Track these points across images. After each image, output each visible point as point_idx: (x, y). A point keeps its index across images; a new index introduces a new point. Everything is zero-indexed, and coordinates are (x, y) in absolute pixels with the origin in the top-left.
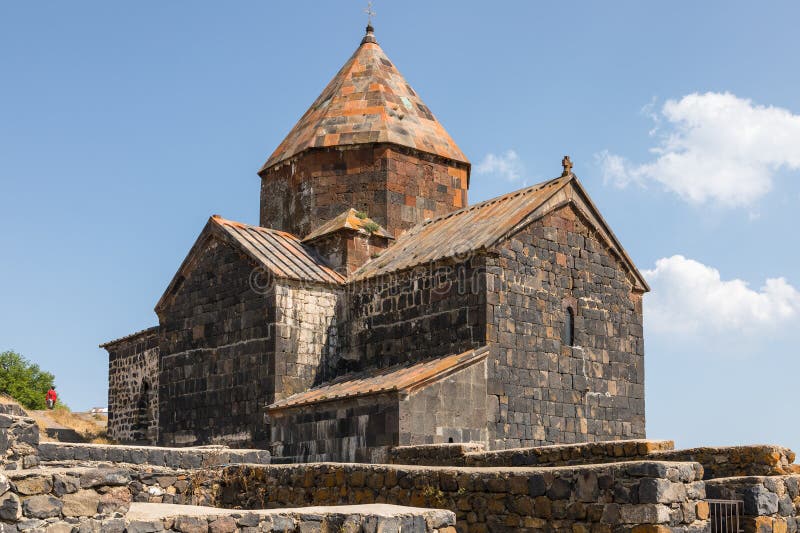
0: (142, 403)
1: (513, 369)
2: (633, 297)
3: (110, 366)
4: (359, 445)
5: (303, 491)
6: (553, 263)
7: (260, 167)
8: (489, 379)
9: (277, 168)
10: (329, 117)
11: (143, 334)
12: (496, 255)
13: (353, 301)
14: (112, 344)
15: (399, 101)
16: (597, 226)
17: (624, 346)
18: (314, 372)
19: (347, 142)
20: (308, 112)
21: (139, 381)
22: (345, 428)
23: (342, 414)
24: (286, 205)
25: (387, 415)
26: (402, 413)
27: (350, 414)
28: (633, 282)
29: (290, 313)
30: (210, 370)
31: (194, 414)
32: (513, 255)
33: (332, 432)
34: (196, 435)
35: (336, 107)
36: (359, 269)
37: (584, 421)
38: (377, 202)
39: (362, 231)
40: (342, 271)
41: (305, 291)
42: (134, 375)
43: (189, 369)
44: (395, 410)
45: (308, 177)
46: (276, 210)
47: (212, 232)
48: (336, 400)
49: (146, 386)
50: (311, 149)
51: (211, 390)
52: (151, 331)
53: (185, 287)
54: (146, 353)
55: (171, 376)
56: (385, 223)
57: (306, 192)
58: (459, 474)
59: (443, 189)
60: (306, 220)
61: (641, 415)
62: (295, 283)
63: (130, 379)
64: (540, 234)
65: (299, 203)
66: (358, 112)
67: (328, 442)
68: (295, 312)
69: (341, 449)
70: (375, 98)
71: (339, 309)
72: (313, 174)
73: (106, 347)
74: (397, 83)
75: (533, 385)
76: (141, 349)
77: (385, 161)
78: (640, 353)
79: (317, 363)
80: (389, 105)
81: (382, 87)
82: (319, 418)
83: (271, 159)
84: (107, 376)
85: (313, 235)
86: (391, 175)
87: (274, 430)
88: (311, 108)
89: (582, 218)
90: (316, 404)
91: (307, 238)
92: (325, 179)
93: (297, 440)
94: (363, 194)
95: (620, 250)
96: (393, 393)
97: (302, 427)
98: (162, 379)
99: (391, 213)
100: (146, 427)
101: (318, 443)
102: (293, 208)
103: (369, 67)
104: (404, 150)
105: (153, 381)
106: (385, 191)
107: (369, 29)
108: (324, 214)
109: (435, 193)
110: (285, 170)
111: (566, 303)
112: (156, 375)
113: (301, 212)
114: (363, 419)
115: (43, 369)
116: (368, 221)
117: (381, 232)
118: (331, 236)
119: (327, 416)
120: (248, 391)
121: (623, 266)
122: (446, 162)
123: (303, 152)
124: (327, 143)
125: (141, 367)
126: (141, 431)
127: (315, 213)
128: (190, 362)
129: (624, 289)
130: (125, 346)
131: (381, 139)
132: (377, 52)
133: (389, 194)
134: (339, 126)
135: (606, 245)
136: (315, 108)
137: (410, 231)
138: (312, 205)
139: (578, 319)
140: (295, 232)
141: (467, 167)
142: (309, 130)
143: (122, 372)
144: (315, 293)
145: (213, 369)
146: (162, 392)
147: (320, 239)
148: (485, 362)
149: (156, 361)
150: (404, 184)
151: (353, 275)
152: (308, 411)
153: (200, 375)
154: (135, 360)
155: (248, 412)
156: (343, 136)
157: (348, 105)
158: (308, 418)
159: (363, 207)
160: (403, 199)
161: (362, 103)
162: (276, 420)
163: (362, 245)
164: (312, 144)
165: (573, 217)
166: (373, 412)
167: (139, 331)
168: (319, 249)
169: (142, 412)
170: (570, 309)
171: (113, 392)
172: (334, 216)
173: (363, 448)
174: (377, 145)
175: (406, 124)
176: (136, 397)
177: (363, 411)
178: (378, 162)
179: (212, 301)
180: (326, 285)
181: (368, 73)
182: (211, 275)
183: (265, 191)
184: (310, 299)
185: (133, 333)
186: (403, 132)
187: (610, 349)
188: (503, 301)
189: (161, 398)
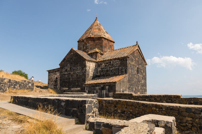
0: (56, 81)
1: (131, 78)
2: (145, 66)
3: (48, 74)
4: (106, 92)
5: (113, 105)
6: (136, 59)
7: (78, 40)
8: (128, 80)
9: (81, 41)
10: (91, 32)
11: (56, 69)
12: (129, 58)
13: (98, 64)
14: (49, 70)
15: (103, 31)
16: (141, 54)
17: (144, 74)
18: (92, 77)
19: (96, 37)
20: (86, 31)
21: (55, 77)
22: (103, 88)
23: (102, 86)
24: (83, 47)
25: (113, 87)
26: (116, 86)
27: (104, 86)
28: (145, 63)
29: (88, 66)
30: (71, 76)
31: (67, 84)
32: (131, 58)
33: (100, 89)
34: (68, 88)
35: (92, 31)
36: (99, 59)
37: (140, 87)
38: (101, 47)
39: (99, 52)
40: (96, 59)
41: (90, 63)
42: (54, 76)
43: (66, 76)
44: (115, 86)
45: (88, 42)
46: (81, 48)
47: (72, 51)
48: (101, 83)
49: (56, 78)
50: (89, 37)
51: (71, 80)
52: (58, 69)
53: (66, 61)
54: (57, 73)
55: (62, 77)
56: (102, 51)
57: (88, 45)
58: (162, 105)
59: (111, 46)
60: (88, 50)
61: (146, 86)
62: (89, 61)
63: (53, 77)
64: (134, 54)
65: (86, 47)
66: (97, 31)
67: (99, 91)
68: (89, 66)
69: (102, 92)
70: (99, 29)
71: (96, 66)
72: (89, 42)
73: (48, 71)
74: (102, 27)
75: (133, 81)
76: (56, 72)
77: (102, 40)
78: (146, 75)
79: (92, 76)
80: (102, 31)
81: (100, 28)
82: (96, 86)
83: (80, 39)
84: (48, 76)
85: (89, 53)
86: (103, 43)
87: (86, 88)
88: (87, 31)
89: (139, 52)
90: (96, 84)
91: (88, 53)
92: (91, 43)
93: (91, 90)
94: (98, 46)
95: (144, 58)
96: (115, 83)
97: (93, 88)
98: (60, 77)
99: (103, 50)
100: (56, 86)
101: (96, 91)
102: (85, 48)
103: (97, 24)
104: (105, 39)
105: (58, 77)
106: (102, 46)
107: (96, 18)
108: (91, 49)
109: (110, 47)
110: (83, 41)
111: (137, 66)
112: (59, 77)
113: (86, 48)
114: (107, 87)
115: (26, 73)
116: (100, 51)
117: (102, 53)
118: (93, 53)
119: (98, 86)
120: (80, 80)
121: (144, 61)
122: (111, 41)
123: (87, 38)
124: (92, 37)
125: (56, 75)
126: (55, 87)
127: (89, 49)
128: (67, 75)
129: (144, 64)
130: (52, 71)
131: (102, 37)
132: (98, 22)
133: (103, 46)
134: (94, 34)
135: (142, 57)
136: (88, 30)
137: (106, 53)
138: (89, 47)
139: (139, 69)
140: (86, 52)
141: (114, 42)
142: (88, 34)
143: (51, 76)
144: (92, 63)
145: (72, 76)
146: (60, 80)
147: (91, 53)
148: (127, 77)
149: (59, 74)
150: (105, 45)
151: (98, 60)
152: (94, 85)
153: (69, 77)
154: (54, 74)
155: (80, 84)
156: (95, 35)
157: (95, 30)
158: (94, 86)
159: (98, 48)
160: (105, 47)
161: (97, 30)
162: (86, 86)
163: (99, 55)
164: (89, 36)
165: (138, 52)
166: (109, 86)
167: (56, 68)
168: (91, 55)
169: (56, 83)
170: (138, 68)
171: (49, 79)
172: (93, 49)
173: (107, 93)
174: (101, 37)
175: (105, 34)
176: (54, 80)
177: (107, 85)
178: (101, 40)
179: (71, 64)
180: (94, 62)
181: (97, 25)
182: (71, 59)
183: (79, 45)
184: (91, 64)
185: (54, 69)
186: (105, 36)
187: (143, 75)
188: (130, 66)
189: (60, 81)
